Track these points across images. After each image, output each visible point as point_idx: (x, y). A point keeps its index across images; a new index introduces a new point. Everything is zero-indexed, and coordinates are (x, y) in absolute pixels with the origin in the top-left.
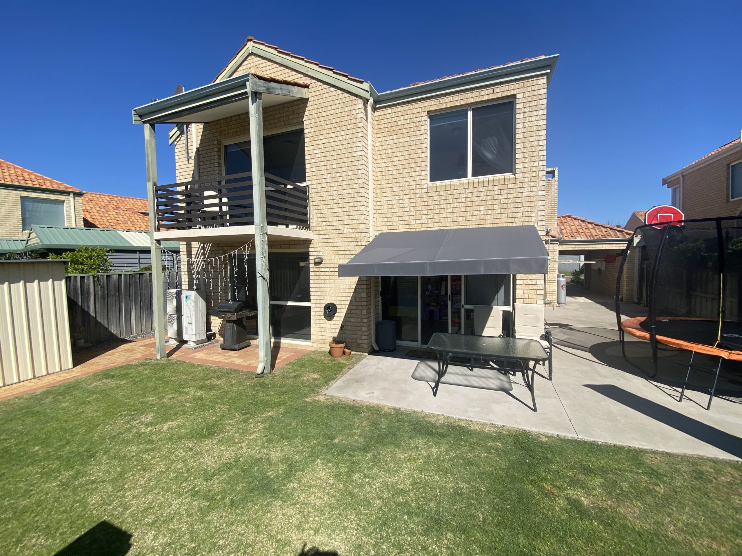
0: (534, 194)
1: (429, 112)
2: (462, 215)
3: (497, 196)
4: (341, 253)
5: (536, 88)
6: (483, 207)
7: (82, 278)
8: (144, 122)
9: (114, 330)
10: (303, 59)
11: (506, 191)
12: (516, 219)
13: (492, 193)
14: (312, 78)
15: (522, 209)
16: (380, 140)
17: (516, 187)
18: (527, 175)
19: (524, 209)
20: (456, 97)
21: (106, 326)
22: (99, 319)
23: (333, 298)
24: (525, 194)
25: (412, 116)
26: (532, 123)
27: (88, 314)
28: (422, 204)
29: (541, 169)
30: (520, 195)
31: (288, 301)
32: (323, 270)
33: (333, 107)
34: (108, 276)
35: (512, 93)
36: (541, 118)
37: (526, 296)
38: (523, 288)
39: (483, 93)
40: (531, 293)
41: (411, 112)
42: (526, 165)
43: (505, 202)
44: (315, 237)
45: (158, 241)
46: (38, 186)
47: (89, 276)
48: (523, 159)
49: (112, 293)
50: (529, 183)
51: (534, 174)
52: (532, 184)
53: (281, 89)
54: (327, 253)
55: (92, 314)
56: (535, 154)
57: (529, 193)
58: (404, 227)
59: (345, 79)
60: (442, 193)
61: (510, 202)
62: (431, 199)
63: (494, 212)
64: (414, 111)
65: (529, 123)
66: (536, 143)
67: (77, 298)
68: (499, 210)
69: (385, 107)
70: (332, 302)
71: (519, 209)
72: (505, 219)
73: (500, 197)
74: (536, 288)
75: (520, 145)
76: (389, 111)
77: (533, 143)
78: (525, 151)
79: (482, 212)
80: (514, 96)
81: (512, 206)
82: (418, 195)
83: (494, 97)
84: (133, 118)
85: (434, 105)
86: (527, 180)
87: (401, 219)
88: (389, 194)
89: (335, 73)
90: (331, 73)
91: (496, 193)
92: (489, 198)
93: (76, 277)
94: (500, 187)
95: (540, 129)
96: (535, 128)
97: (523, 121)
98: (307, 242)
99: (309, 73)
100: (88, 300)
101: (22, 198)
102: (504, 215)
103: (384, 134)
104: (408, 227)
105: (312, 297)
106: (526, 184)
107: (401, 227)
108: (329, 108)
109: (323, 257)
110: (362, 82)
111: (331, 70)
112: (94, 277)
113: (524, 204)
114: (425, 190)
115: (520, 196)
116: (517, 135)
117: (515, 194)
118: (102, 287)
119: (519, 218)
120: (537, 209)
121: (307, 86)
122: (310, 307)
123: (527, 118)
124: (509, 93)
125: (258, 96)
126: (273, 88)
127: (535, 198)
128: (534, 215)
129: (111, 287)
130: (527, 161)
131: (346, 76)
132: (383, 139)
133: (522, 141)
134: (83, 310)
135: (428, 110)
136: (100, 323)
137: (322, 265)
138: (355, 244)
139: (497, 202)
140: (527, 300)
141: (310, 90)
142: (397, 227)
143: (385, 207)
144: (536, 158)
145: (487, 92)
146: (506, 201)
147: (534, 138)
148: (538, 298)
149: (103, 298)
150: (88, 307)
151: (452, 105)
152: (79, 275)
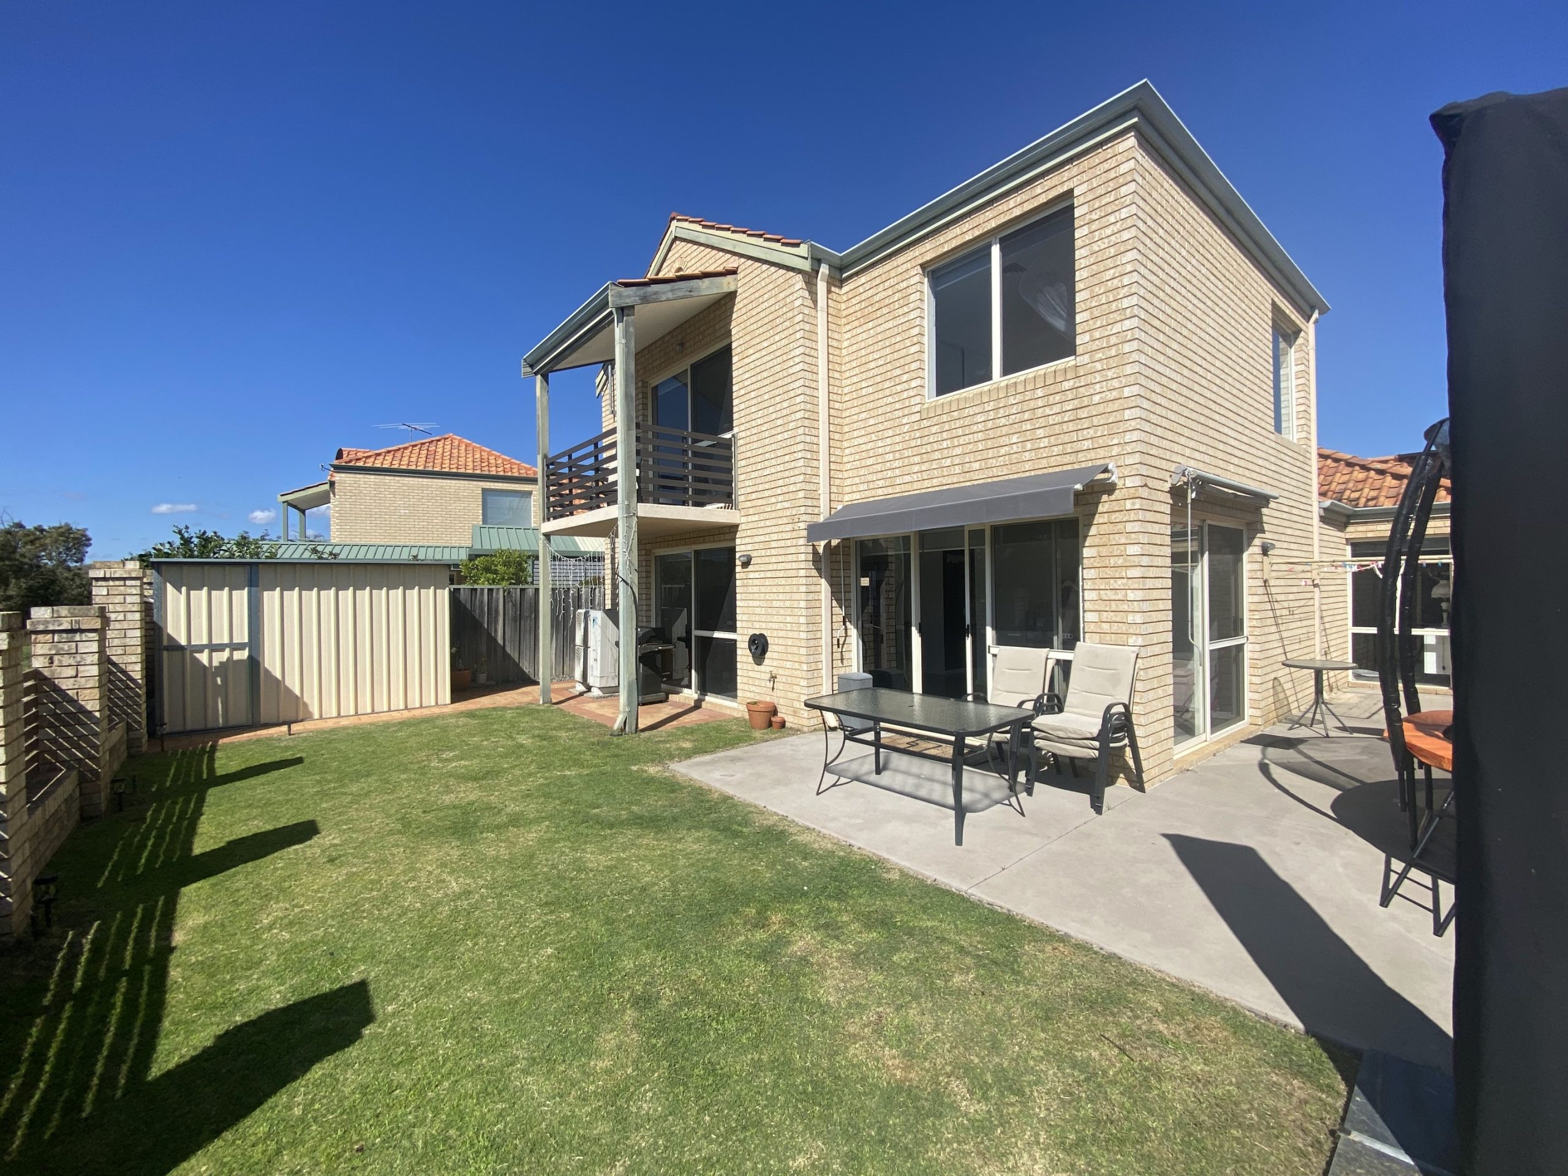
0: (1115, 394)
1: (923, 266)
2: (980, 458)
3: (1041, 410)
4: (774, 544)
5: (1112, 163)
6: (1016, 436)
7: (490, 591)
8: (536, 374)
9: (526, 667)
10: (728, 229)
11: (1058, 398)
12: (1080, 455)
13: (1032, 404)
14: (741, 256)
15: (1091, 431)
16: (849, 335)
17: (1078, 385)
18: (1099, 355)
19: (1095, 432)
20: (966, 225)
21: (517, 660)
22: (508, 650)
23: (764, 625)
24: (1096, 399)
25: (896, 280)
26: (1106, 240)
27: (495, 640)
28: (913, 443)
29: (1129, 338)
30: (1086, 401)
31: (714, 629)
32: (752, 575)
33: (766, 296)
34: (522, 590)
35: (1066, 188)
36: (1124, 226)
37: (1105, 626)
38: (1097, 608)
39: (1012, 204)
40: (1114, 619)
41: (893, 273)
42: (1097, 334)
43: (1056, 421)
44: (743, 520)
45: (547, 536)
46: (502, 473)
47: (498, 589)
48: (1091, 322)
49: (526, 614)
50: (1104, 373)
51: (1113, 352)
52: (1110, 374)
53: (672, 290)
54: (757, 546)
55: (500, 641)
56: (1114, 306)
57: (1103, 395)
58: (886, 491)
59: (777, 246)
60: (945, 418)
61: (1066, 419)
62: (926, 432)
63: (1036, 446)
64: (900, 270)
65: (1099, 243)
66: (1116, 281)
67: (483, 618)
68: (1046, 440)
69: (857, 274)
70: (763, 632)
71: (1085, 432)
72: (1058, 458)
73: (1048, 411)
74: (1126, 608)
75: (1082, 293)
76: (863, 279)
77: (1109, 283)
78: (1094, 304)
79: (1014, 446)
80: (1071, 192)
81: (1071, 429)
82: (907, 427)
83: (1032, 207)
84: (523, 370)
85: (929, 250)
86: (1098, 366)
87: (880, 476)
88: (863, 432)
89: (766, 239)
90: (760, 241)
91: (1040, 403)
92: (1027, 416)
93: (482, 590)
94: (1047, 391)
95: (1122, 249)
96: (1112, 251)
97: (1088, 242)
98: (731, 530)
99: (736, 250)
100: (496, 622)
101: (484, 490)
102: (1055, 449)
103: (856, 323)
104: (890, 490)
105: (739, 624)
106: (1097, 375)
107: (880, 492)
108: (761, 300)
109: (753, 554)
110: (797, 245)
111: (760, 236)
112: (504, 591)
113: (1096, 421)
114: (917, 417)
115: (1086, 404)
116: (1077, 273)
117: (1076, 402)
118: (514, 605)
119: (1085, 453)
120: (1122, 427)
121: (734, 272)
122: (735, 641)
123: (1097, 233)
124: (1061, 190)
125: (626, 312)
126: (656, 293)
127: (1116, 405)
128: (1115, 441)
129: (526, 605)
130: (1098, 324)
131: (778, 241)
132: (854, 332)
133: (1088, 285)
134: (489, 634)
135: (920, 262)
136: (509, 656)
137: (750, 568)
138: (789, 527)
139: (1042, 422)
140: (1108, 637)
141: (740, 276)
142: (873, 493)
143: (857, 457)
144: (1115, 315)
145: (1019, 199)
146: (1058, 419)
147: (1112, 271)
148: (1131, 631)
149: (514, 620)
150: (496, 631)
151: (959, 243)
152: (487, 586)
